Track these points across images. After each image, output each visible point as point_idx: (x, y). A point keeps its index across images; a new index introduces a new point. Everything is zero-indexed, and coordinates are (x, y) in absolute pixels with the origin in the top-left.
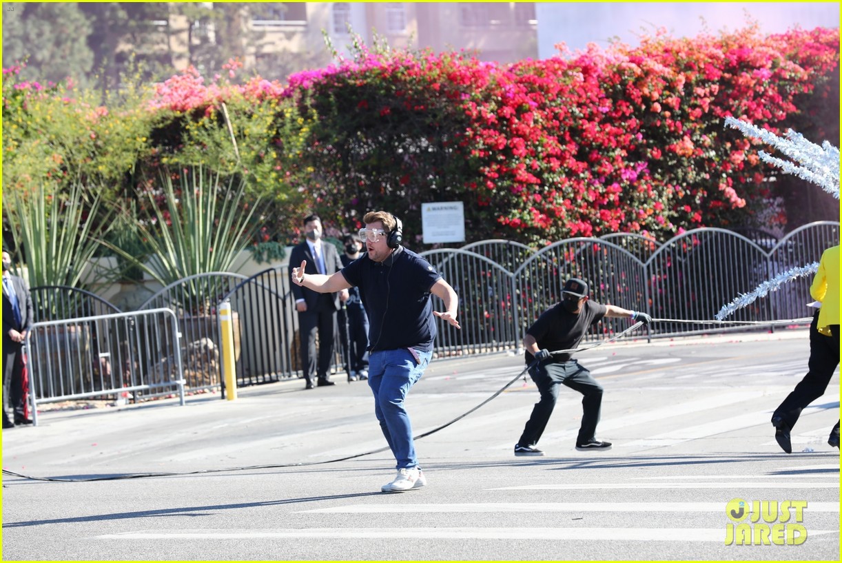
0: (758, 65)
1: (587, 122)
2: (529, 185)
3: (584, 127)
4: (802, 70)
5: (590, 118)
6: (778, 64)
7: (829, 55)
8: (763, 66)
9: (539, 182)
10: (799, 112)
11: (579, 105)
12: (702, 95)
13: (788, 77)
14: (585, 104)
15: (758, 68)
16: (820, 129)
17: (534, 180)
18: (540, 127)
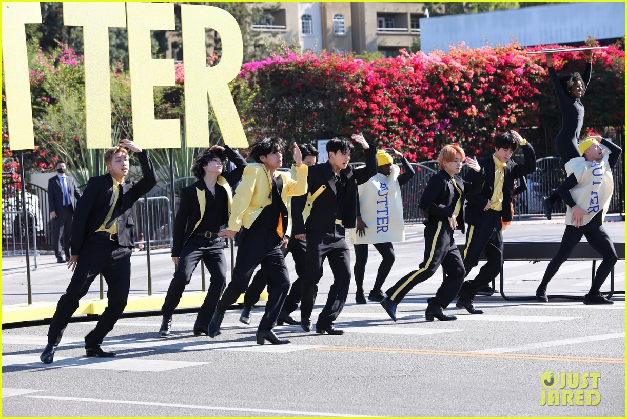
0: (517, 65)
1: (415, 95)
2: (380, 132)
3: (414, 98)
4: (543, 69)
5: (417, 93)
6: (529, 66)
7: (559, 62)
8: (520, 67)
9: (386, 129)
10: (540, 93)
11: (411, 86)
12: (484, 82)
13: (534, 73)
14: (414, 85)
15: (516, 68)
16: (553, 104)
17: (382, 128)
18: (387, 98)
